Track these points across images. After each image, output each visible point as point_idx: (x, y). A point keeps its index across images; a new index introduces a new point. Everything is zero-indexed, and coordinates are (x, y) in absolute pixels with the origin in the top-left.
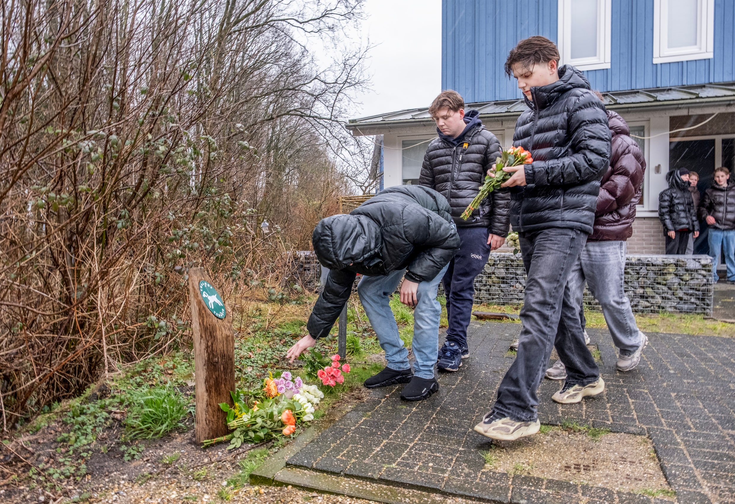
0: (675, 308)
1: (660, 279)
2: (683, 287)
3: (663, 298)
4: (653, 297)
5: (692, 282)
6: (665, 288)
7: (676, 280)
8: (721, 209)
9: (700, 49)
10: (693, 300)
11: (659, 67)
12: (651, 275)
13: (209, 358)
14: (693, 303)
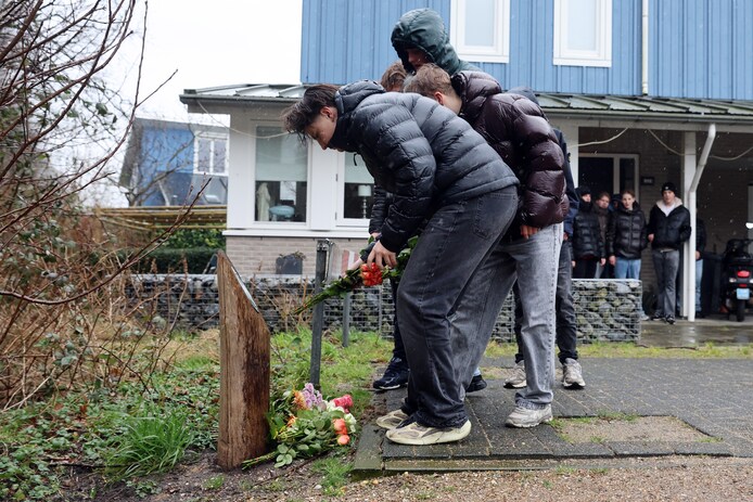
0: (606, 336)
1: (592, 306)
2: (614, 313)
3: (595, 326)
4: (585, 326)
5: (622, 307)
6: (597, 315)
7: (608, 306)
8: (627, 235)
9: (599, 55)
10: (623, 328)
11: (559, 69)
12: (584, 301)
13: (248, 359)
14: (623, 331)
